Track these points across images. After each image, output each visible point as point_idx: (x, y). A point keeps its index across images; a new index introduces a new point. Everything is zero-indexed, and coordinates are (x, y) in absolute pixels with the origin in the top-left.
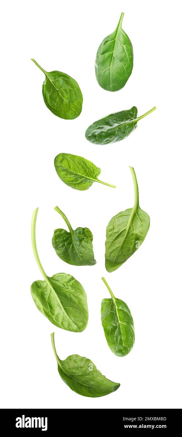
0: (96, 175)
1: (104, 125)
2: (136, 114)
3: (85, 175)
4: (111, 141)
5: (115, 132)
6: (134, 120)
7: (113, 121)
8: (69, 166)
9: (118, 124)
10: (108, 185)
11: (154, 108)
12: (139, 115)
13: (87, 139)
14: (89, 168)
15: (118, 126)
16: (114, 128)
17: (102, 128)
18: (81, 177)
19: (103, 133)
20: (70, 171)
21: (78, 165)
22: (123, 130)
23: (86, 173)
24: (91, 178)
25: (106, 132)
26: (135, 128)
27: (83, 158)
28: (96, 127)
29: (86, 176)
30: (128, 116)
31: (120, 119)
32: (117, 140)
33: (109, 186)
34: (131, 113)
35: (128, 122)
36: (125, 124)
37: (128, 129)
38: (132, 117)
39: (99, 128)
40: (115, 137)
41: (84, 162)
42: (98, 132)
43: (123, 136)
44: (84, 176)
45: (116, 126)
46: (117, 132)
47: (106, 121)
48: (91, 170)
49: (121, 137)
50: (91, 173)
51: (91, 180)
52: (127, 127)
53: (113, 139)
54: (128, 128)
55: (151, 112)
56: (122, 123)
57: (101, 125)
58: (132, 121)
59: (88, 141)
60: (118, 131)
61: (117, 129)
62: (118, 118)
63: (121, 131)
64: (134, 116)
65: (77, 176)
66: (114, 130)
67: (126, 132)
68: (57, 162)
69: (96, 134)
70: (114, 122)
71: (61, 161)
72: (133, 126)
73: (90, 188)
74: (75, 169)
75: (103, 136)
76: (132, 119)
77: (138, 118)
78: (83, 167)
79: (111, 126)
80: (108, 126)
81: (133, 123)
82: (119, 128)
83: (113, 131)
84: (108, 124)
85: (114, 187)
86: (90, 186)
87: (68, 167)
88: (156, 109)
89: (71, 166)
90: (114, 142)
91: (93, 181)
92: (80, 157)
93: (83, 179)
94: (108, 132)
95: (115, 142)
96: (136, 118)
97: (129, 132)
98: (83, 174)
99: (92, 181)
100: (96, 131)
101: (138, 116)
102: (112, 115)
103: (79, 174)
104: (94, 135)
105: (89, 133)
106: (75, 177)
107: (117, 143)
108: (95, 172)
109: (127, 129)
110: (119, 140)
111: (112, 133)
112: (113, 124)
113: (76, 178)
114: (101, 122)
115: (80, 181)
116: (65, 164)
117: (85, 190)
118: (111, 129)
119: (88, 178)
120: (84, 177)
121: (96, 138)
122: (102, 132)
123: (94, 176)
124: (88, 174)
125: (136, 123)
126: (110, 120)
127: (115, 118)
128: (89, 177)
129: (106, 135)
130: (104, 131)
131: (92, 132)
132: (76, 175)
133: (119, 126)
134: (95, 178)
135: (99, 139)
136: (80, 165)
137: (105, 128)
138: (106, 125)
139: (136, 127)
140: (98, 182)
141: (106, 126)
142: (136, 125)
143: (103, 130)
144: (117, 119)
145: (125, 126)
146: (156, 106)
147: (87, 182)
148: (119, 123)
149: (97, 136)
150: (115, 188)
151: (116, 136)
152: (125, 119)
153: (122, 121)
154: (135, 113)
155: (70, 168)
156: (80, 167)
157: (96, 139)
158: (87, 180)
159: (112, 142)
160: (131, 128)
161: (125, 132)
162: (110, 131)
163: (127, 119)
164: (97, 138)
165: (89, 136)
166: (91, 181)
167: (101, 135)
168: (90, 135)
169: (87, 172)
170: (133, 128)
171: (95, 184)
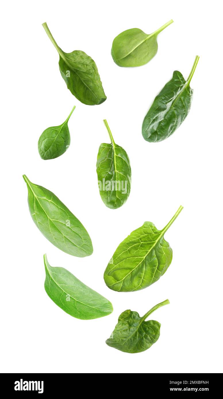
0: (155, 232)
1: (157, 114)
2: (182, 79)
3: (149, 249)
4: (176, 125)
5: (174, 113)
6: (185, 86)
7: (163, 103)
8: (127, 269)
9: (171, 103)
10: (175, 218)
11: (197, 58)
12: (186, 77)
13: (150, 141)
14: (140, 239)
15: (172, 105)
16: (170, 110)
17: (157, 118)
18: (150, 255)
19: (162, 123)
20: (136, 270)
21: (130, 255)
22: (180, 105)
23: (146, 246)
24: (157, 241)
25: (164, 119)
26: (192, 94)
27: (121, 244)
28: (150, 122)
29: (151, 247)
30: (176, 86)
31: (169, 96)
32: (182, 120)
33: (177, 216)
34: (176, 81)
35: (179, 92)
36: (178, 97)
37: (186, 100)
38: (180, 84)
39: (154, 121)
40: (178, 118)
41: (127, 244)
42: (155, 126)
43: (185, 111)
44: (150, 251)
45: (170, 106)
46: (176, 112)
47: (155, 108)
48: (144, 237)
49: (184, 114)
50: (148, 238)
51: (159, 241)
52: (182, 98)
53: (177, 122)
54: (185, 98)
55: (197, 63)
56: (174, 97)
57: (153, 117)
58: (183, 88)
59: (152, 143)
60: (175, 109)
61: (174, 108)
62: (166, 95)
63: (179, 107)
64: (182, 81)
65: (147, 262)
66: (170, 112)
67: (185, 104)
68: (116, 286)
69: (155, 129)
70: (165, 103)
71: (116, 279)
72: (188, 92)
73: (171, 246)
74: (135, 262)
75: (164, 126)
76: (182, 86)
77: (187, 81)
78: (136, 248)
79: (164, 109)
80: (162, 112)
81: (185, 89)
82: (175, 105)
83: (170, 114)
84: (160, 110)
85: (181, 209)
86: (168, 245)
87: (128, 271)
88: (199, 57)
89: (128, 265)
90: (179, 124)
91: (162, 238)
92: (119, 248)
93: (154, 254)
94: (166, 118)
95: (181, 123)
96: (185, 82)
97: (189, 102)
98: (147, 252)
99: (161, 240)
100: (153, 126)
101: (186, 79)
102: (157, 98)
103: (144, 257)
104: (153, 132)
105: (147, 134)
106: (147, 264)
107: (184, 122)
108: (148, 232)
109: (184, 100)
110: (185, 118)
111: (171, 116)
112: (166, 105)
113: (149, 264)
114: (152, 113)
115: (156, 259)
116: (123, 275)
117: (172, 256)
118: (168, 112)
119: (154, 245)
120: (152, 251)
121: (157, 134)
122: (160, 123)
123: (155, 235)
124: (148, 244)
125: (188, 88)
126: (160, 104)
127: (163, 98)
128: (153, 243)
129: (166, 123)
130: (161, 120)
131: (149, 130)
132: (144, 262)
133: (173, 103)
134: (158, 234)
135: (162, 133)
136: (131, 252)
137: (160, 117)
138: (158, 113)
139: (192, 92)
140: (165, 231)
141: (160, 113)
142: (190, 90)
143: (159, 121)
144: (166, 98)
145: (180, 99)
146: (198, 55)
147: (161, 249)
148: (171, 101)
149: (158, 131)
150: (183, 208)
151: (178, 116)
152: (174, 91)
153: (173, 96)
154: (180, 78)
155: (130, 269)
156: (134, 252)
157: (159, 135)
158: (157, 248)
159: (178, 126)
160: (188, 96)
161: (184, 106)
162: (168, 116)
163: (176, 90)
164: (159, 133)
165: (149, 137)
166: (161, 242)
167: (161, 127)
168: (149, 135)
169: (145, 244)
170: (189, 95)
171: (167, 237)
